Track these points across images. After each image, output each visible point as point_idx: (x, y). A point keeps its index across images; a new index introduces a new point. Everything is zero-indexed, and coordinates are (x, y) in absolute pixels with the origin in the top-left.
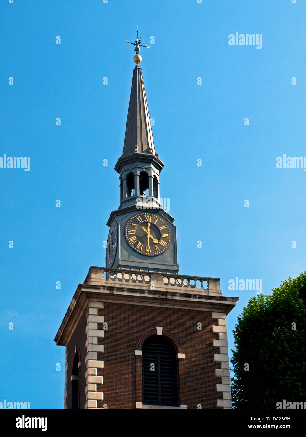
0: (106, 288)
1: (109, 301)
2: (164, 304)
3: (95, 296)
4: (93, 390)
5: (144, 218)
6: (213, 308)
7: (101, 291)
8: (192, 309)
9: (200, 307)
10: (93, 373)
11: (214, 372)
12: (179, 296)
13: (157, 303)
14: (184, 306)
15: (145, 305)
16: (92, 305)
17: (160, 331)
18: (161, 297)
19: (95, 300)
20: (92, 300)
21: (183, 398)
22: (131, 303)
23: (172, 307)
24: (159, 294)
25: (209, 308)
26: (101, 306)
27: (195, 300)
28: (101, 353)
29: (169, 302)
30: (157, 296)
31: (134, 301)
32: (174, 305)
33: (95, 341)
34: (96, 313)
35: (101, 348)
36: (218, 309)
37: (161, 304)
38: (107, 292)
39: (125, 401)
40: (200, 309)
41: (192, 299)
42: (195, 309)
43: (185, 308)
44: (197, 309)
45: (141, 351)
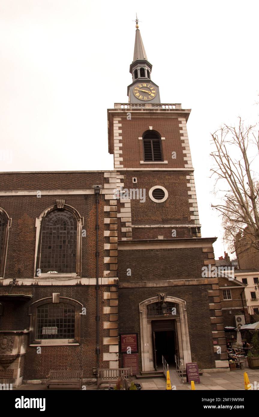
0: (121, 110)
1: (124, 117)
2: (152, 116)
3: (116, 115)
4: (117, 157)
5: (142, 85)
6: (179, 116)
7: (119, 111)
8: (167, 117)
9: (171, 116)
10: (117, 149)
11: (181, 145)
12: (160, 111)
13: (149, 116)
14: (163, 116)
15: (143, 117)
16: (115, 119)
17: (151, 128)
18: (150, 112)
19: (116, 117)
20: (115, 117)
21: (165, 157)
22: (136, 117)
23: (157, 117)
24: (149, 111)
25: (176, 116)
26: (120, 119)
27: (168, 112)
28: (121, 140)
29: (154, 115)
30: (148, 112)
31: (136, 116)
32: (158, 116)
33: (118, 135)
34: (118, 123)
35: (121, 138)
36: (181, 116)
37: (151, 116)
38: (122, 112)
39: (134, 161)
40: (172, 117)
41: (166, 112)
42: (169, 117)
43: (164, 117)
44: (170, 117)
45: (142, 138)
